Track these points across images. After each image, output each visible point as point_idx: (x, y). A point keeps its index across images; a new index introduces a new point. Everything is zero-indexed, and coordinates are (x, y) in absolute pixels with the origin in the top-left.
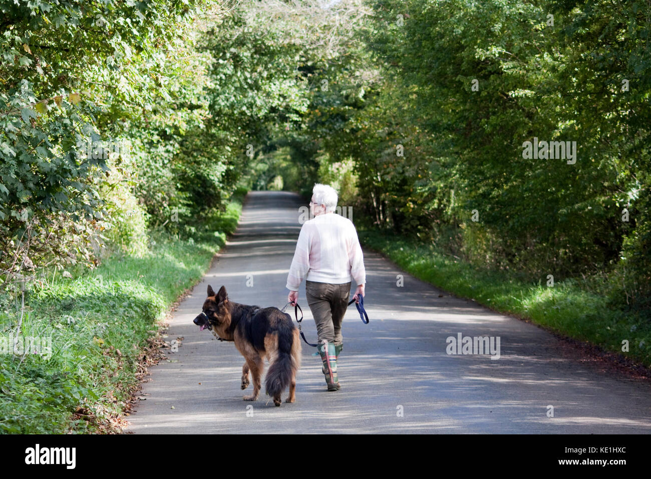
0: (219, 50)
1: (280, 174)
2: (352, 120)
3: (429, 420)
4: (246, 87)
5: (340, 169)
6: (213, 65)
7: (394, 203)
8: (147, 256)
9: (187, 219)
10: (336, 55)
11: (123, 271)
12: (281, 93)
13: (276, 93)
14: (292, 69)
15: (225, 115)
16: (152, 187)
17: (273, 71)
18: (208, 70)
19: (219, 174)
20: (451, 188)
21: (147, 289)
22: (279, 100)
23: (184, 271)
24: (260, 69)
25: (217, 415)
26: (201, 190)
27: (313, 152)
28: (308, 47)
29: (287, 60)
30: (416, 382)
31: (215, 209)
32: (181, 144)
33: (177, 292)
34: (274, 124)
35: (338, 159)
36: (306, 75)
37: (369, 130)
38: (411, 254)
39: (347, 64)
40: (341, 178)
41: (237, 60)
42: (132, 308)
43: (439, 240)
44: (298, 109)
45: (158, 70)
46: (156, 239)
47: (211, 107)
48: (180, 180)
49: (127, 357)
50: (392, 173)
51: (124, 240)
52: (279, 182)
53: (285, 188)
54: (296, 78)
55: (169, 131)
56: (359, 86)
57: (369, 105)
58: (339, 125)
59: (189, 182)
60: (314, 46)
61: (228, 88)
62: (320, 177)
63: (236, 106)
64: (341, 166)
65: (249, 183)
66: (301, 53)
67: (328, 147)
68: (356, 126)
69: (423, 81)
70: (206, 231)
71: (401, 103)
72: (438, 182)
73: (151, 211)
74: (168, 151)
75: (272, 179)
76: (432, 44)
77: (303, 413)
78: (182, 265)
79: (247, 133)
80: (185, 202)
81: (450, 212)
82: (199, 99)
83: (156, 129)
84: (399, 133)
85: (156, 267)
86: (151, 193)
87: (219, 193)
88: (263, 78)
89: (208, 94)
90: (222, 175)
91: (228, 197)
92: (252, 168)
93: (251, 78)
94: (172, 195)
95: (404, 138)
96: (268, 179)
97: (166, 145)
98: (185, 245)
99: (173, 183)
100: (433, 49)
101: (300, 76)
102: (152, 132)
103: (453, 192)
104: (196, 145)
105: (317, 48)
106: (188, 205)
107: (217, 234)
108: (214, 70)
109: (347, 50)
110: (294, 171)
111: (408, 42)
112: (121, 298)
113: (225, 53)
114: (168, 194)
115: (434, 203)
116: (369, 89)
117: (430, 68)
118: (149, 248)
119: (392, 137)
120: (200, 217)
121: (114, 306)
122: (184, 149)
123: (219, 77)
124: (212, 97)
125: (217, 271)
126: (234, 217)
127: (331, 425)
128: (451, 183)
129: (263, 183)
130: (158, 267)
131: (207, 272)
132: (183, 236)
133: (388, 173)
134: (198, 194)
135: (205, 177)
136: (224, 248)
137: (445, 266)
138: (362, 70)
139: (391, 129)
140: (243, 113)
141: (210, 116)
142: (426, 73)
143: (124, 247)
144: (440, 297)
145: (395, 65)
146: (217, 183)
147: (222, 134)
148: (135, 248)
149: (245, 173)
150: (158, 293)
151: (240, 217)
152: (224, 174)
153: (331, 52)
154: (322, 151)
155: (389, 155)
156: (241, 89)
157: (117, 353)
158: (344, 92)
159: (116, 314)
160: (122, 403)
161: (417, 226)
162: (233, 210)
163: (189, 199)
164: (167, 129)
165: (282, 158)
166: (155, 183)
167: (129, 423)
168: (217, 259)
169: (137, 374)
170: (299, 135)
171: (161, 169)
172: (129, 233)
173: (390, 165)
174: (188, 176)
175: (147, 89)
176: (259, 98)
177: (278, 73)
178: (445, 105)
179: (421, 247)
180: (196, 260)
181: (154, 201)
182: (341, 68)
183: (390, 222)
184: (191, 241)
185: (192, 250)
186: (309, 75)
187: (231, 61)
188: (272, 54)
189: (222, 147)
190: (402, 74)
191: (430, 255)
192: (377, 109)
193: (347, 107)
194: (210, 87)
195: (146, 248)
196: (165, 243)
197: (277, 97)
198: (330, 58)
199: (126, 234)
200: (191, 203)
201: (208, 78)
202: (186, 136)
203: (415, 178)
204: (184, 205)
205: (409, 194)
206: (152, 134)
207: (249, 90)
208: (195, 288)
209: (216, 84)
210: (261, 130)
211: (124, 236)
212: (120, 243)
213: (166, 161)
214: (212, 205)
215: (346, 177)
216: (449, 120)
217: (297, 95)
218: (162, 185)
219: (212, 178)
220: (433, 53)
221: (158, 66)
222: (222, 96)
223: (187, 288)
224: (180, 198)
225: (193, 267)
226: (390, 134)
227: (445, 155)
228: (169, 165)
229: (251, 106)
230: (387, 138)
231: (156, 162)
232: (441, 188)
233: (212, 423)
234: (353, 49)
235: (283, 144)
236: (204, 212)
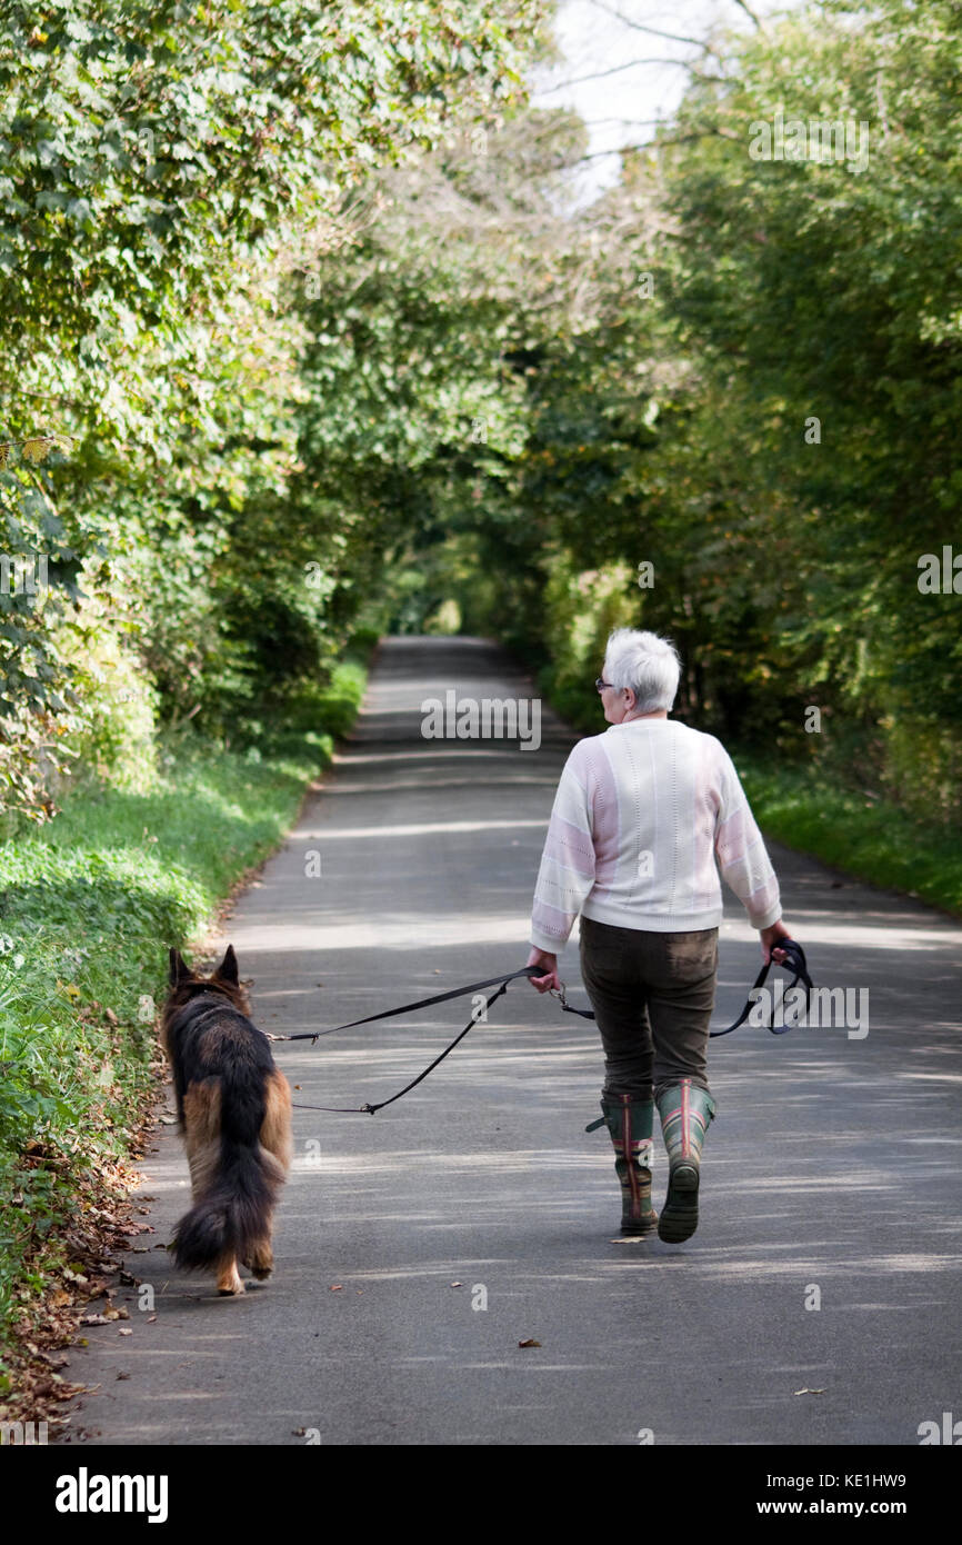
0: (318, 314)
1: (452, 597)
2: (628, 475)
3: (825, 1173)
4: (382, 398)
5: (597, 587)
6: (307, 347)
7: (723, 667)
8: (157, 791)
9: (243, 703)
10: (592, 324)
11: (103, 827)
12: (464, 412)
13: (451, 413)
14: (489, 356)
15: (334, 462)
16: (164, 629)
17: (445, 362)
18: (296, 358)
19: (317, 599)
20: (860, 634)
21: (164, 868)
22: (457, 427)
23: (241, 826)
24: (414, 357)
25: (341, 1160)
26: (274, 636)
27: (534, 546)
28: (525, 307)
29: (478, 338)
30: (792, 1085)
31: (304, 680)
32: (232, 530)
33: (228, 873)
34: (444, 484)
35: (591, 564)
36: (519, 371)
37: (666, 499)
38: (765, 787)
39: (615, 344)
40: (598, 607)
41: (361, 337)
42: (134, 912)
43: (831, 753)
44: (501, 449)
45: (191, 366)
46: (173, 751)
47: (303, 445)
48: (228, 612)
49: (129, 1025)
50: (723, 600)
51: (103, 753)
52: (450, 615)
53: (465, 629)
54: (500, 376)
55: (205, 502)
56: (645, 397)
57: (668, 441)
58: (594, 486)
59: (248, 619)
60: (539, 305)
61: (341, 400)
62: (547, 605)
63: (359, 443)
64: (597, 580)
65: (381, 618)
66: (511, 319)
67: (568, 536)
68: (638, 489)
69: (798, 387)
70: (287, 730)
71: (744, 437)
72: (830, 621)
73: (163, 687)
74: (201, 548)
75: (433, 607)
76: (819, 305)
77: (536, 1155)
78: (236, 812)
79: (382, 505)
80: (240, 664)
81: (855, 691)
82: (274, 428)
83: (175, 497)
84: (737, 506)
85: (178, 816)
86: (163, 644)
87: (315, 641)
88: (421, 378)
89: (296, 415)
90: (325, 603)
91: (335, 650)
92: (389, 583)
93: (394, 378)
94: (211, 648)
95: (747, 517)
96: (426, 607)
97: (197, 533)
98: (240, 766)
99: (213, 620)
100: (822, 316)
101: (507, 373)
102: (168, 503)
103: (862, 645)
104: (266, 533)
105: (547, 309)
106: (246, 672)
107: (311, 738)
108: (311, 360)
109: (616, 312)
110: (487, 590)
111: (763, 299)
112: (107, 890)
113: (333, 322)
114: (202, 648)
115: (819, 669)
116: (668, 404)
117: (814, 359)
118: (161, 771)
119: (720, 514)
120: (270, 698)
121: (93, 910)
122: (238, 542)
123: (319, 376)
124: (304, 421)
125: (317, 825)
126: (348, 697)
127: (604, 1182)
128: (859, 622)
129: (412, 617)
130: (184, 816)
131: (294, 827)
132: (234, 742)
133: (712, 599)
134: (266, 643)
135: (285, 607)
136: (330, 771)
137: (845, 814)
138: (651, 361)
139: (719, 498)
140: (375, 459)
141: (300, 468)
142: (804, 371)
143: (103, 770)
144: (836, 886)
145: (730, 352)
146: (312, 621)
147: (325, 507)
148: (128, 771)
149: (374, 595)
150: (189, 878)
151: (364, 697)
152: (328, 599)
153: (581, 317)
154: (553, 545)
155: (714, 556)
156: (371, 405)
157: (106, 1017)
158: (610, 412)
159: (102, 927)
160: (125, 1131)
161: (779, 720)
162: (348, 680)
163: (249, 656)
164: (202, 498)
165: (457, 558)
166: (171, 621)
167: (143, 1176)
168: (315, 796)
169: (152, 1065)
170: (503, 507)
171: (186, 589)
172: (114, 738)
173: (717, 581)
174: (247, 605)
175: (164, 411)
176: (413, 424)
177: (458, 367)
178: (846, 444)
179: (788, 769)
180: (266, 798)
181: (170, 664)
182: (601, 355)
183: (714, 710)
184: (254, 755)
185: (258, 775)
186: (530, 371)
187: (349, 339)
188: (442, 322)
189: (325, 537)
190: (747, 373)
191: (810, 787)
192: (686, 450)
193: (615, 446)
194: (299, 401)
195: (154, 772)
196: (194, 759)
197: (453, 421)
198: (577, 331)
199: (108, 740)
200: (253, 665)
201: (297, 379)
202: (245, 513)
203: (774, 611)
204: (236, 670)
205: (762, 647)
206: (167, 510)
207: (389, 407)
208: (269, 865)
209: (313, 392)
210: (413, 497)
211: (103, 743)
212: (94, 759)
213: (197, 571)
214: (298, 669)
215: (610, 604)
216: (856, 479)
217: (498, 418)
218: (188, 626)
219: (302, 608)
220: (822, 324)
221: (193, 358)
222: (327, 421)
223: (250, 864)
224: (226, 654)
225: (261, 815)
226: (717, 507)
227: (845, 558)
228: (204, 580)
229: (393, 442)
230: (710, 518)
231: (174, 572)
232: (836, 635)
233: (332, 1177)
234: (631, 312)
235: (462, 527)
236: (280, 686)
